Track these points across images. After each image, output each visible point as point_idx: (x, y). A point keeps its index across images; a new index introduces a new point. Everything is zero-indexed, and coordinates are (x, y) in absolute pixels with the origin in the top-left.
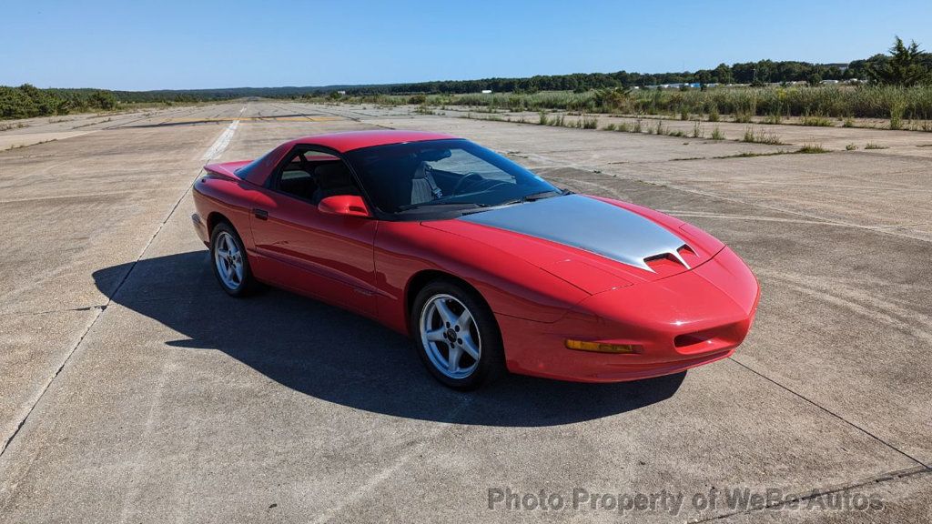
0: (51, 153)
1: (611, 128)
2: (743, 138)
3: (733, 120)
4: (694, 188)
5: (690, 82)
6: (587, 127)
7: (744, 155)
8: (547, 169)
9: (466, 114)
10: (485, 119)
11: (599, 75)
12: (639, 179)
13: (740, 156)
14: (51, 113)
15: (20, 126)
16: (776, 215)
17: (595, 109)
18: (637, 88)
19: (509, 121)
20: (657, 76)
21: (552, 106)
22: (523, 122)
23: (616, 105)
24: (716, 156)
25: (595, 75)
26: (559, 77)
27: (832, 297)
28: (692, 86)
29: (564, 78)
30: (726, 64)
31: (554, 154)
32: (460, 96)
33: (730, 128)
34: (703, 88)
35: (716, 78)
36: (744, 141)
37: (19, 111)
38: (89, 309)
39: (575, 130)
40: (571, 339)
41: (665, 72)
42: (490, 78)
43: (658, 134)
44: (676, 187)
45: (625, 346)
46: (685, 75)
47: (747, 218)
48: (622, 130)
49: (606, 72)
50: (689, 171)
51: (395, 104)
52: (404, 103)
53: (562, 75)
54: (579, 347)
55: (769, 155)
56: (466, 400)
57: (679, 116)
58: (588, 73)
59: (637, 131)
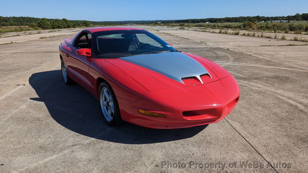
0: (59, 38)
1: (244, 35)
2: (293, 39)
3: (294, 33)
4: (262, 56)
5: (284, 20)
6: (236, 34)
7: (291, 45)
8: (210, 48)
9: (195, 29)
10: (201, 31)
11: (249, 17)
12: (242, 52)
13: (289, 45)
14: (71, 27)
15: (59, 31)
16: (289, 67)
17: (243, 28)
18: (263, 22)
19: (209, 32)
20: (272, 18)
21: (227, 27)
22: (214, 32)
23: (251, 27)
24: (279, 45)
25: (248, 17)
26: (234, 18)
27: (293, 101)
28: (285, 21)
29: (236, 18)
30: (299, 14)
31: (217, 43)
32: (197, 24)
33: (290, 36)
34: (289, 22)
35: (295, 19)
36: (294, 40)
37: (61, 26)
38: (20, 85)
39: (231, 35)
40: (140, 109)
41: (275, 16)
42: (210, 18)
43: (261, 37)
44: (255, 55)
45: (162, 114)
46: (283, 17)
47: (276, 68)
48: (248, 35)
49: (252, 16)
50: (263, 50)
51: (174, 26)
52: (177, 26)
53: (236, 17)
54: (143, 113)
55: (301, 45)
56: (110, 129)
57: (273, 31)
58: (245, 16)
59: (254, 36)
